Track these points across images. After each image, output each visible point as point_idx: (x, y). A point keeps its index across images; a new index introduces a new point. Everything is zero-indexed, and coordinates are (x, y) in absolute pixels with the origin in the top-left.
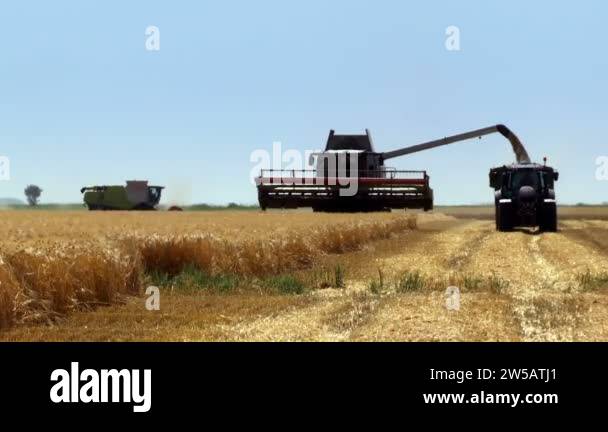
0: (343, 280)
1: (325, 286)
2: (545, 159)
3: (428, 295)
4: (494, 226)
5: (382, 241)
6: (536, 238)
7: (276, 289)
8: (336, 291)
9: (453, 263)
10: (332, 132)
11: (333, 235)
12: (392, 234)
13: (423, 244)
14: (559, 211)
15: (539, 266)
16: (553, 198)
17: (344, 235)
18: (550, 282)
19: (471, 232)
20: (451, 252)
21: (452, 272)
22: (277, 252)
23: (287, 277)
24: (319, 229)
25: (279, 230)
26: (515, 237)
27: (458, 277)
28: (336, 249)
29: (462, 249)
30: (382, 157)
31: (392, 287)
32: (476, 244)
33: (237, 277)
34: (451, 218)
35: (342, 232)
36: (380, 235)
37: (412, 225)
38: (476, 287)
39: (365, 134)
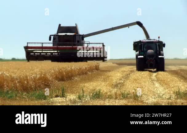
0: (65, 94)
1: (57, 96)
2: (159, 37)
3: (104, 100)
4: (135, 69)
5: (84, 76)
6: (155, 74)
7: (34, 98)
8: (62, 98)
9: (116, 86)
10: (60, 25)
11: (60, 73)
12: (88, 72)
13: (102, 77)
14: (166, 62)
15: (156, 87)
16: (163, 55)
17: (66, 73)
18: (161, 95)
19: (125, 71)
20: (115, 80)
21: (116, 90)
22: (34, 80)
23: (39, 92)
24: (54, 70)
25: (35, 70)
26: (145, 74)
27: (119, 92)
28: (62, 79)
29: (121, 79)
30: (83, 37)
31: (88, 97)
32: (127, 77)
33: (16, 92)
34: (115, 65)
35: (65, 71)
36: (82, 73)
37: (97, 68)
38: (127, 97)
39: (75, 26)
